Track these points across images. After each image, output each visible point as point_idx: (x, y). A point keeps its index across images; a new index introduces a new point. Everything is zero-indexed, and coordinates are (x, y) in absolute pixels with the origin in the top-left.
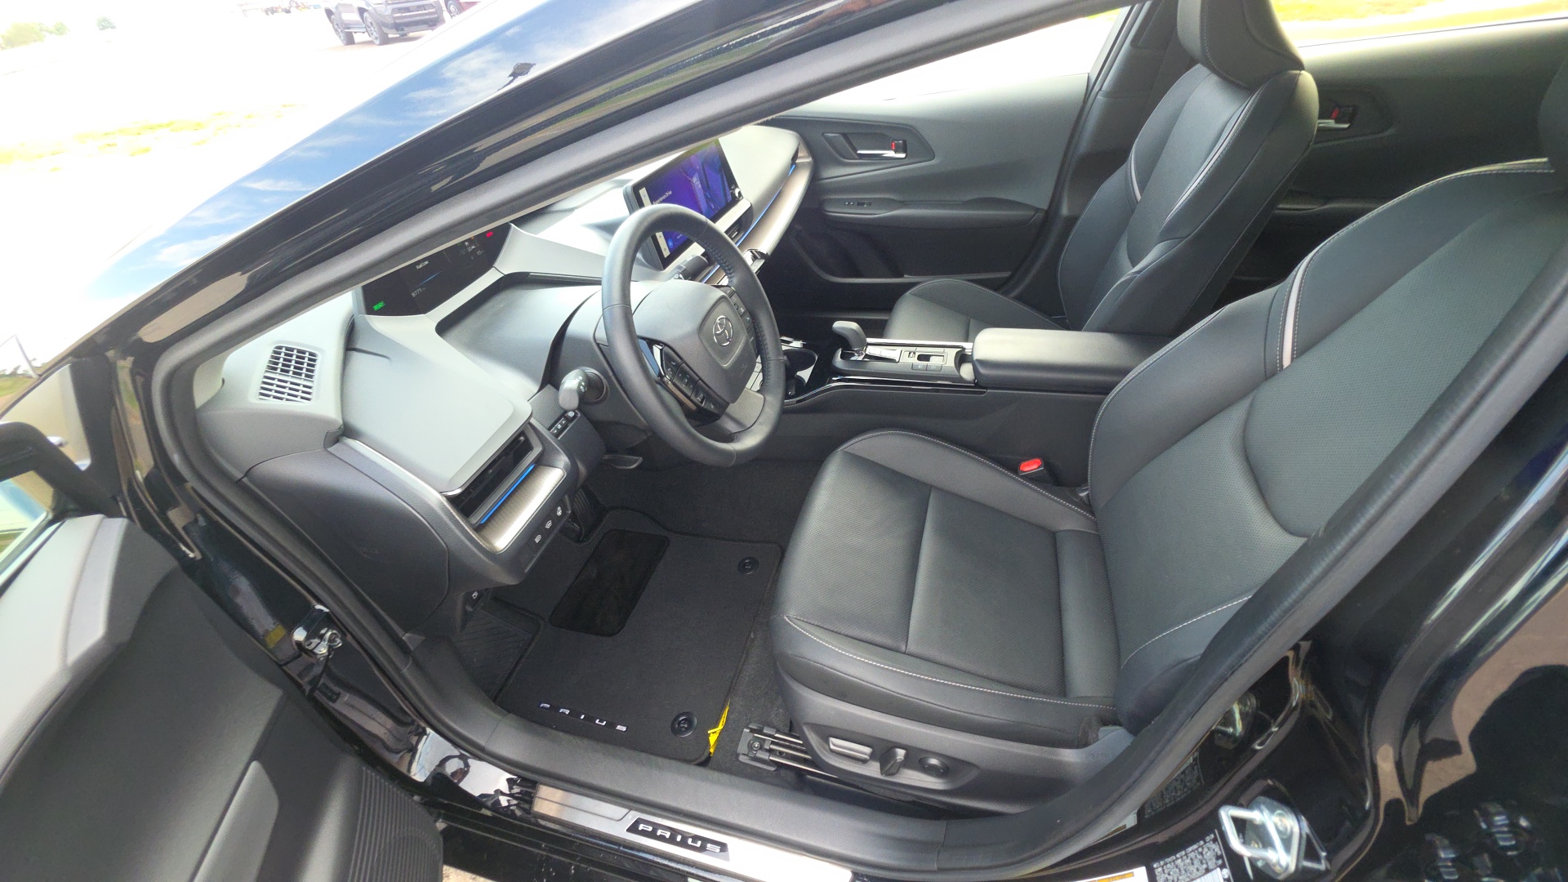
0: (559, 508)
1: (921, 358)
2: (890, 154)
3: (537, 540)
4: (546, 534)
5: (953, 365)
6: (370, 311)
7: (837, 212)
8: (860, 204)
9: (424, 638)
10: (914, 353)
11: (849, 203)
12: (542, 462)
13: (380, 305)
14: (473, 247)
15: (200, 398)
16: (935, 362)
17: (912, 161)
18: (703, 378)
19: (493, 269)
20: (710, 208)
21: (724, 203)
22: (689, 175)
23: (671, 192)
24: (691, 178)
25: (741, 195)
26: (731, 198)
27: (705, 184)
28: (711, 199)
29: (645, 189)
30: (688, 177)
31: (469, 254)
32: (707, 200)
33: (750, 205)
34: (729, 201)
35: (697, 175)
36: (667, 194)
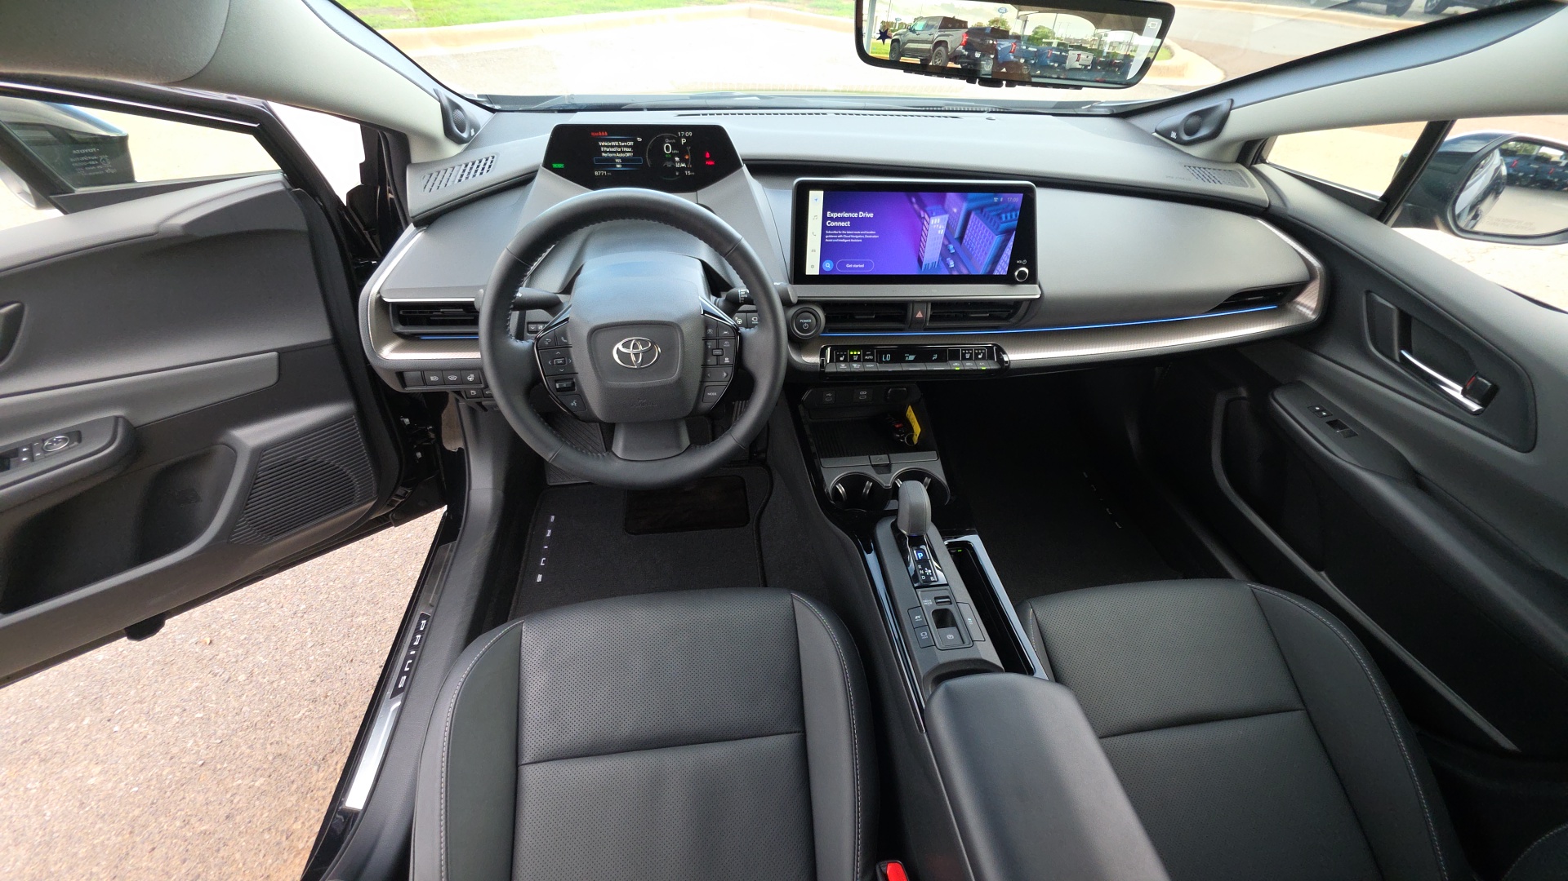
0: (472, 375)
2: (1455, 390)
3: (432, 379)
4: (446, 381)
6: (549, 165)
8: (1335, 423)
10: (950, 603)
11: (1321, 410)
13: (560, 166)
14: (683, 165)
17: (1483, 427)
18: (581, 374)
19: (695, 193)
20: (942, 265)
21: (981, 271)
22: (925, 211)
23: (871, 215)
24: (929, 217)
25: (1032, 279)
26: (1004, 273)
27: (956, 235)
28: (954, 256)
29: (822, 192)
30: (922, 213)
31: (674, 168)
32: (945, 253)
33: (1038, 296)
34: (996, 273)
35: (946, 217)
36: (862, 214)
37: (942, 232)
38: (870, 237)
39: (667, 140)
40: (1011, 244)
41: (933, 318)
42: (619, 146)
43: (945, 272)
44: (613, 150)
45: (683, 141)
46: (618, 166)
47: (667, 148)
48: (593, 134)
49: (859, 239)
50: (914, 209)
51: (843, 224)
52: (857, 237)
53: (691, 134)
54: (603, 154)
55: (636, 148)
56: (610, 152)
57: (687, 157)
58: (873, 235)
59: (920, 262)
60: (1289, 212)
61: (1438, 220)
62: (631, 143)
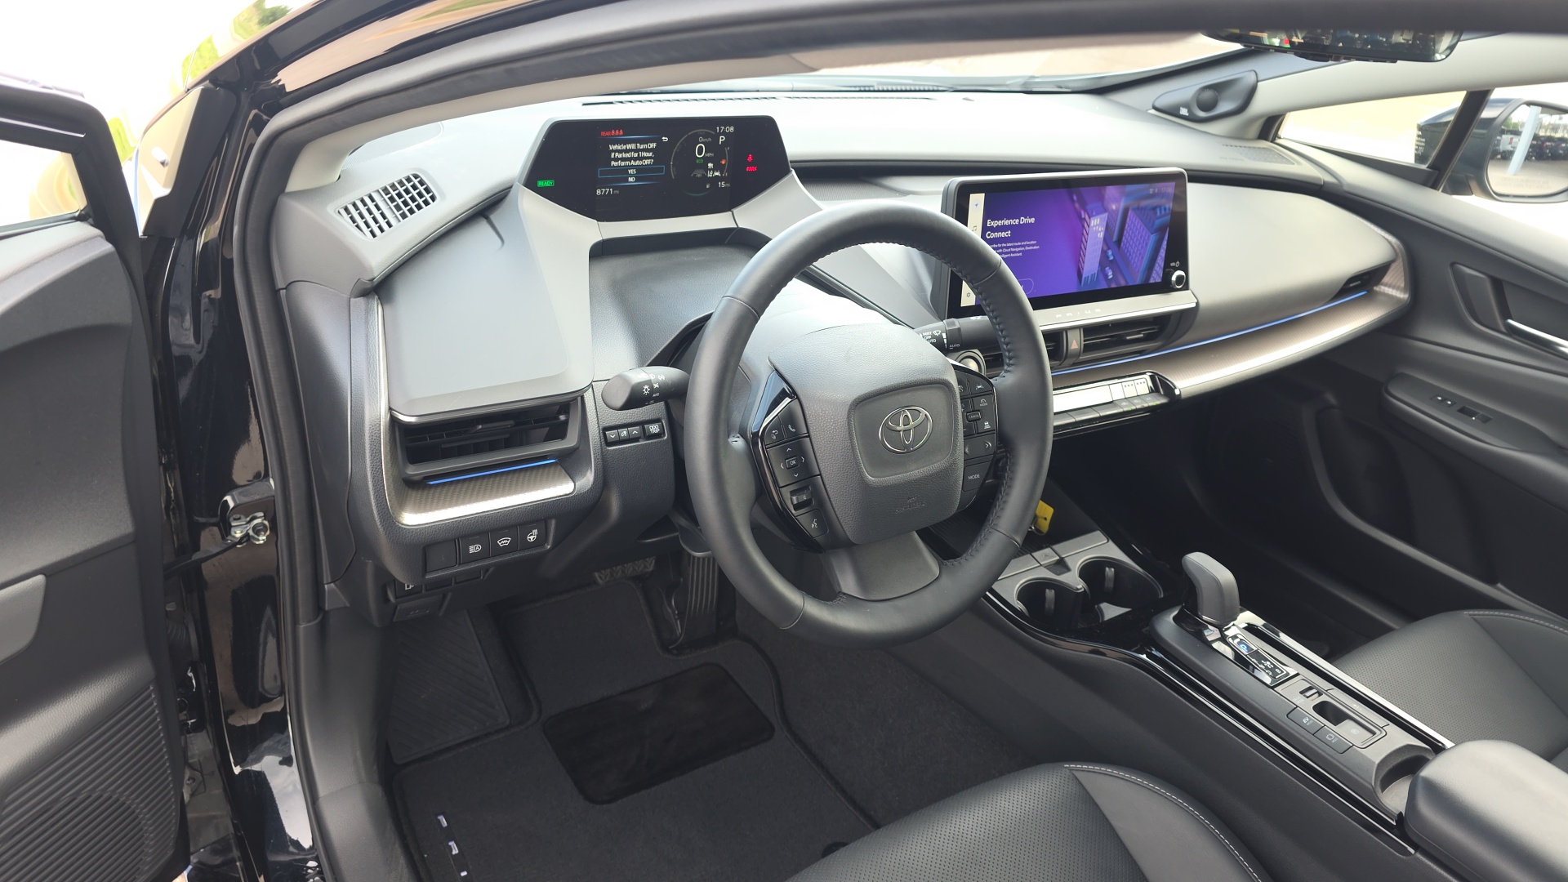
0: (535, 532)
1: (1322, 709)
3: (472, 549)
4: (491, 550)
5: (1377, 762)
6: (531, 182)
7: (1408, 402)
8: (1466, 411)
9: (348, 605)
10: (1320, 694)
11: (1444, 400)
12: (568, 463)
13: (548, 183)
14: (717, 174)
15: (295, 183)
16: (1348, 732)
18: (824, 475)
19: (730, 213)
20: (1101, 277)
21: (1138, 280)
22: (1085, 211)
23: (1032, 220)
24: (1090, 218)
25: (1184, 283)
26: (1159, 280)
27: (1115, 238)
28: (1113, 264)
29: (984, 194)
30: (1083, 213)
31: (705, 179)
32: (1104, 262)
33: (1194, 305)
34: (1152, 281)
35: (1105, 215)
36: (1023, 220)
37: (1101, 235)
38: (1031, 248)
39: (701, 139)
40: (1165, 243)
41: (1087, 348)
42: (637, 150)
43: (1104, 286)
44: (628, 155)
45: (722, 139)
46: (631, 179)
47: (700, 149)
48: (603, 134)
49: (1019, 252)
50: (1075, 209)
51: (1003, 234)
52: (1017, 250)
53: (732, 129)
54: (613, 163)
55: (660, 154)
56: (623, 159)
57: (723, 162)
58: (1033, 245)
59: (1080, 275)
60: (1346, 188)
61: (1473, 185)
62: (653, 145)
